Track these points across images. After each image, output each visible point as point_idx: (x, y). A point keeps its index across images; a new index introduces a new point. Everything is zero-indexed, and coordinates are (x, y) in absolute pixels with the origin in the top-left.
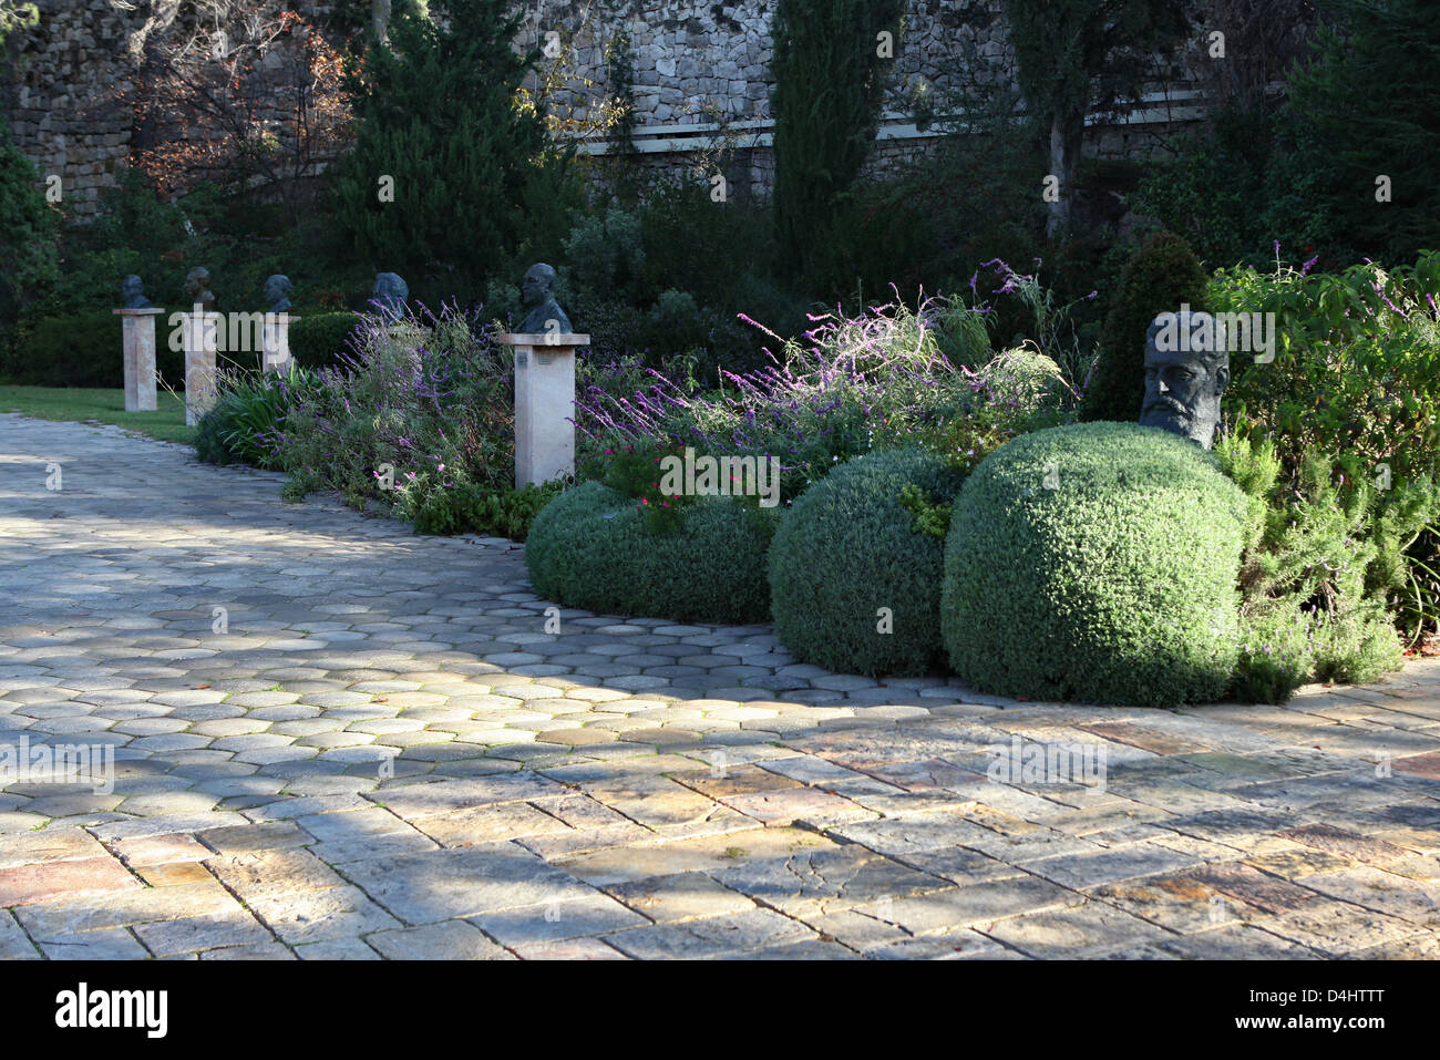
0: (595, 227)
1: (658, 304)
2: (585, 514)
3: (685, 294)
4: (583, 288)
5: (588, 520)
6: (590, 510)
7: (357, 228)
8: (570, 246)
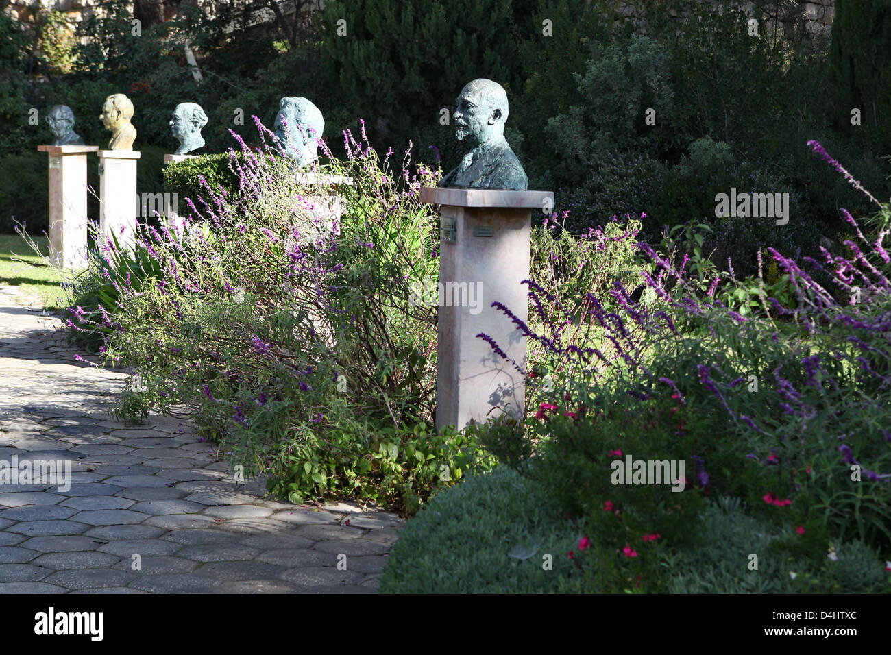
0: (615, 59)
1: (688, 155)
2: (482, 543)
3: (721, 144)
4: (598, 134)
5: (484, 555)
6: (489, 534)
7: (343, 59)
8: (584, 82)
